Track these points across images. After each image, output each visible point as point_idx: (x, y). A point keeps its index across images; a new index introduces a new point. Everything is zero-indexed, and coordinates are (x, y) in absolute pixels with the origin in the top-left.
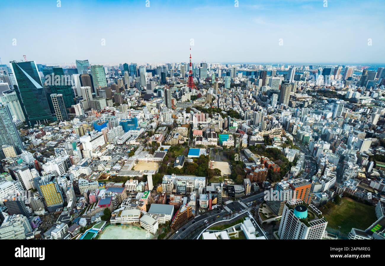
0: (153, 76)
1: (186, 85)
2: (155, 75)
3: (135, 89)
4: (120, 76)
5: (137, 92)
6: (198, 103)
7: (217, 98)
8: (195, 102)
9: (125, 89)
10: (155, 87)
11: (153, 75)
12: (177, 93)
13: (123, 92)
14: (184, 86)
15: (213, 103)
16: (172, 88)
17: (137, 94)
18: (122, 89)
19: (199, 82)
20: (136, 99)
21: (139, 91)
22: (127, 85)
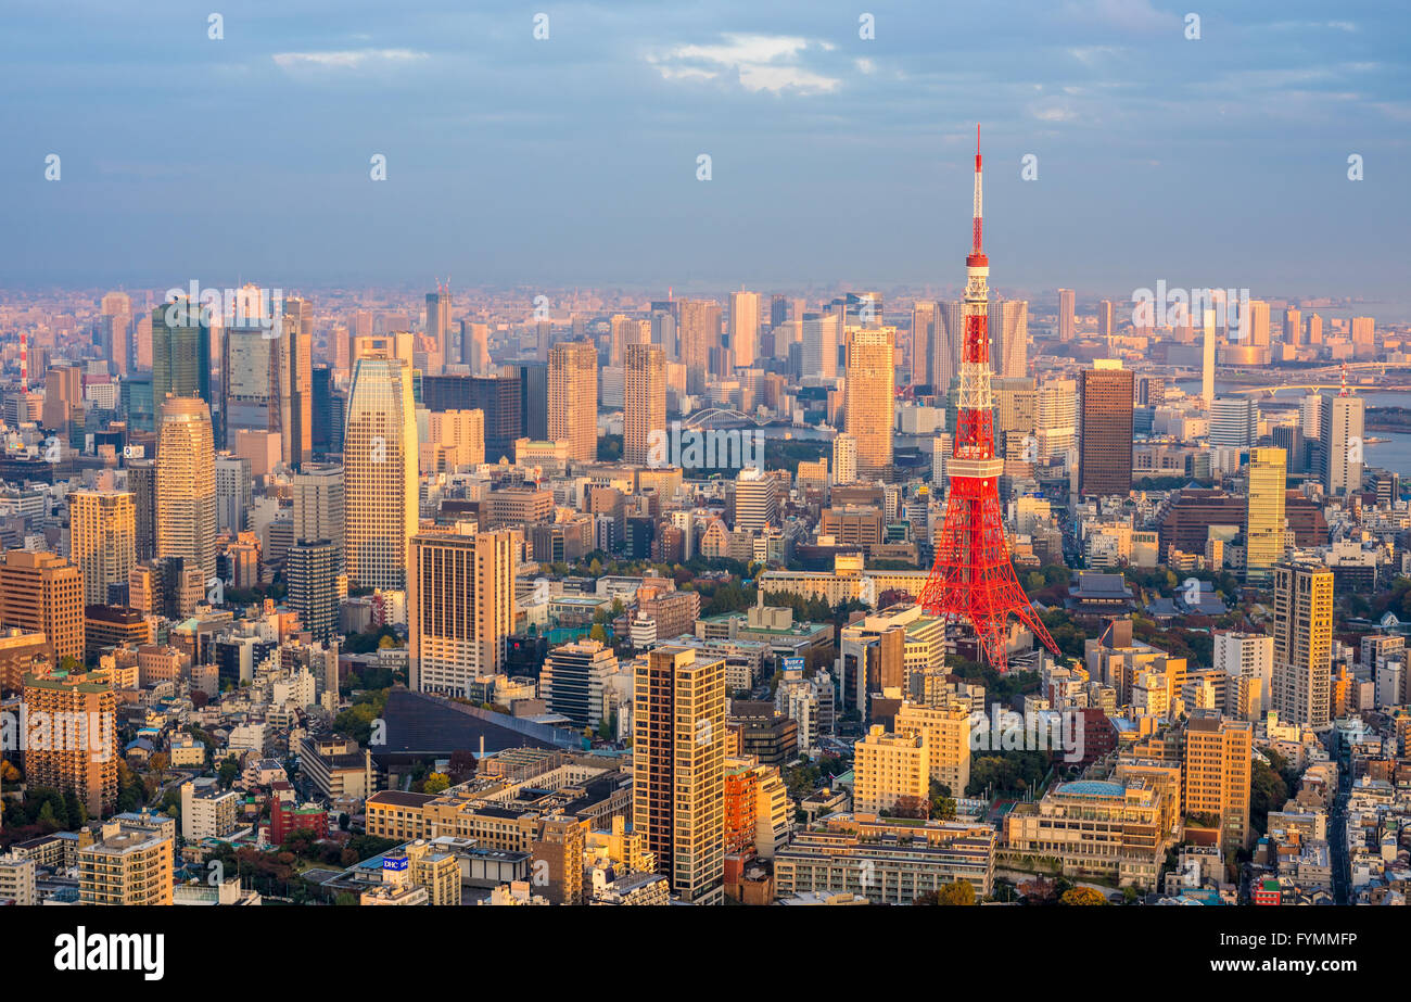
0: (491, 458)
1: (914, 583)
2: (523, 447)
3: (272, 621)
4: (99, 440)
5: (293, 661)
6: (1074, 836)
7: (1322, 771)
8: (1032, 822)
9: (151, 622)
10: (517, 608)
11: (497, 447)
12: (800, 696)
13: (126, 650)
14: (890, 600)
15: (1272, 844)
16: (733, 620)
17: (296, 691)
18: (115, 616)
19: (1075, 551)
20: (276, 747)
21: (316, 648)
22: (176, 565)
